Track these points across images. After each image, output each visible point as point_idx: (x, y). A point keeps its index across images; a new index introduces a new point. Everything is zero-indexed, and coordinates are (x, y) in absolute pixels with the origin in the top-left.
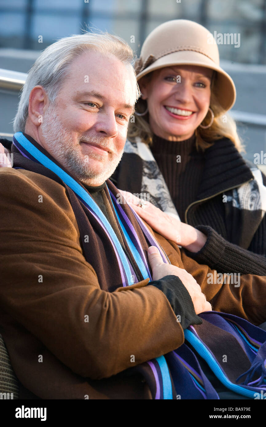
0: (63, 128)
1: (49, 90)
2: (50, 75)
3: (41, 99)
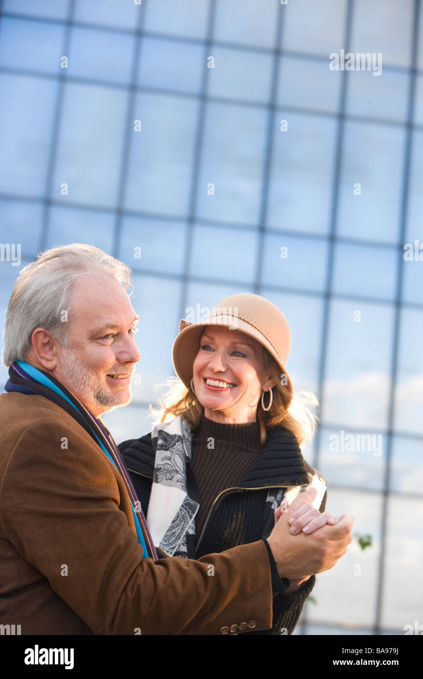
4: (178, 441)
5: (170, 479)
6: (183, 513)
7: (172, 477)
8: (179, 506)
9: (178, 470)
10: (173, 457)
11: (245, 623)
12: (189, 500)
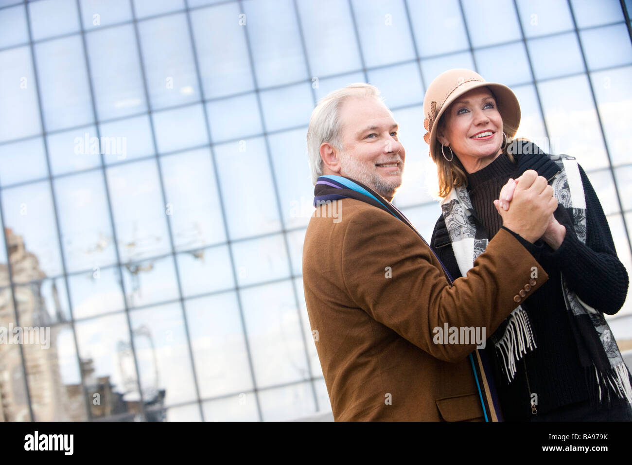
0: (360, 163)
1: (334, 143)
2: (329, 131)
3: (330, 152)
4: (454, 204)
5: (459, 235)
6: (478, 253)
7: (460, 232)
8: (473, 250)
9: (461, 225)
10: (454, 217)
11: (527, 285)
12: (477, 242)
